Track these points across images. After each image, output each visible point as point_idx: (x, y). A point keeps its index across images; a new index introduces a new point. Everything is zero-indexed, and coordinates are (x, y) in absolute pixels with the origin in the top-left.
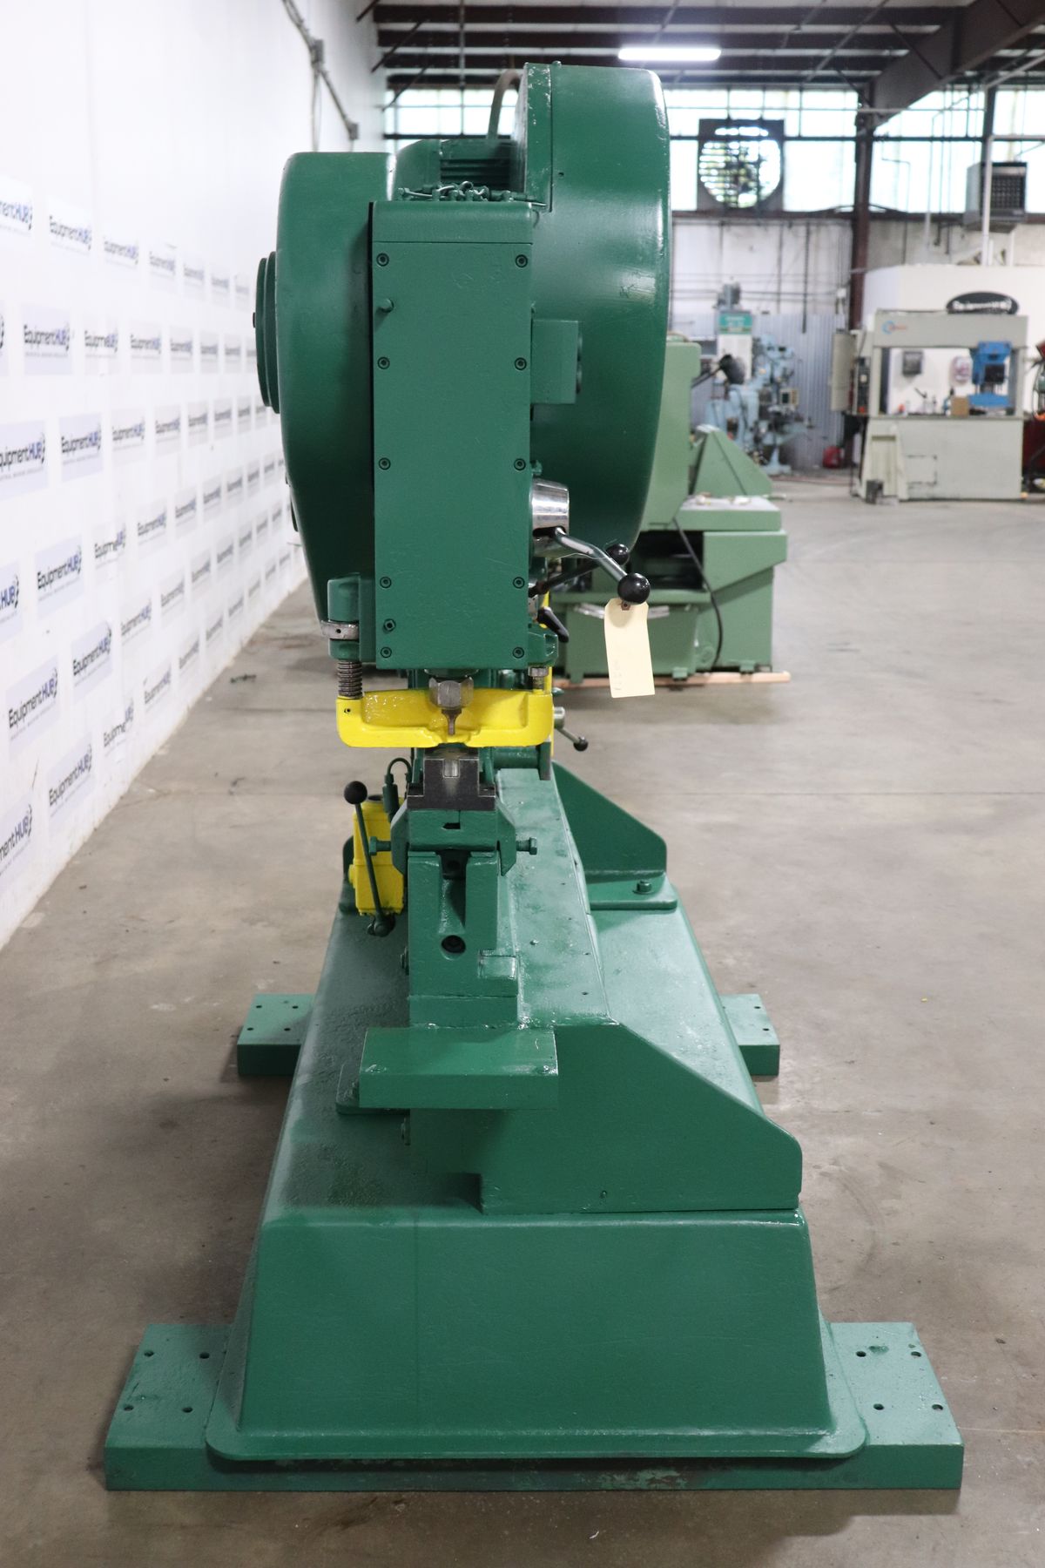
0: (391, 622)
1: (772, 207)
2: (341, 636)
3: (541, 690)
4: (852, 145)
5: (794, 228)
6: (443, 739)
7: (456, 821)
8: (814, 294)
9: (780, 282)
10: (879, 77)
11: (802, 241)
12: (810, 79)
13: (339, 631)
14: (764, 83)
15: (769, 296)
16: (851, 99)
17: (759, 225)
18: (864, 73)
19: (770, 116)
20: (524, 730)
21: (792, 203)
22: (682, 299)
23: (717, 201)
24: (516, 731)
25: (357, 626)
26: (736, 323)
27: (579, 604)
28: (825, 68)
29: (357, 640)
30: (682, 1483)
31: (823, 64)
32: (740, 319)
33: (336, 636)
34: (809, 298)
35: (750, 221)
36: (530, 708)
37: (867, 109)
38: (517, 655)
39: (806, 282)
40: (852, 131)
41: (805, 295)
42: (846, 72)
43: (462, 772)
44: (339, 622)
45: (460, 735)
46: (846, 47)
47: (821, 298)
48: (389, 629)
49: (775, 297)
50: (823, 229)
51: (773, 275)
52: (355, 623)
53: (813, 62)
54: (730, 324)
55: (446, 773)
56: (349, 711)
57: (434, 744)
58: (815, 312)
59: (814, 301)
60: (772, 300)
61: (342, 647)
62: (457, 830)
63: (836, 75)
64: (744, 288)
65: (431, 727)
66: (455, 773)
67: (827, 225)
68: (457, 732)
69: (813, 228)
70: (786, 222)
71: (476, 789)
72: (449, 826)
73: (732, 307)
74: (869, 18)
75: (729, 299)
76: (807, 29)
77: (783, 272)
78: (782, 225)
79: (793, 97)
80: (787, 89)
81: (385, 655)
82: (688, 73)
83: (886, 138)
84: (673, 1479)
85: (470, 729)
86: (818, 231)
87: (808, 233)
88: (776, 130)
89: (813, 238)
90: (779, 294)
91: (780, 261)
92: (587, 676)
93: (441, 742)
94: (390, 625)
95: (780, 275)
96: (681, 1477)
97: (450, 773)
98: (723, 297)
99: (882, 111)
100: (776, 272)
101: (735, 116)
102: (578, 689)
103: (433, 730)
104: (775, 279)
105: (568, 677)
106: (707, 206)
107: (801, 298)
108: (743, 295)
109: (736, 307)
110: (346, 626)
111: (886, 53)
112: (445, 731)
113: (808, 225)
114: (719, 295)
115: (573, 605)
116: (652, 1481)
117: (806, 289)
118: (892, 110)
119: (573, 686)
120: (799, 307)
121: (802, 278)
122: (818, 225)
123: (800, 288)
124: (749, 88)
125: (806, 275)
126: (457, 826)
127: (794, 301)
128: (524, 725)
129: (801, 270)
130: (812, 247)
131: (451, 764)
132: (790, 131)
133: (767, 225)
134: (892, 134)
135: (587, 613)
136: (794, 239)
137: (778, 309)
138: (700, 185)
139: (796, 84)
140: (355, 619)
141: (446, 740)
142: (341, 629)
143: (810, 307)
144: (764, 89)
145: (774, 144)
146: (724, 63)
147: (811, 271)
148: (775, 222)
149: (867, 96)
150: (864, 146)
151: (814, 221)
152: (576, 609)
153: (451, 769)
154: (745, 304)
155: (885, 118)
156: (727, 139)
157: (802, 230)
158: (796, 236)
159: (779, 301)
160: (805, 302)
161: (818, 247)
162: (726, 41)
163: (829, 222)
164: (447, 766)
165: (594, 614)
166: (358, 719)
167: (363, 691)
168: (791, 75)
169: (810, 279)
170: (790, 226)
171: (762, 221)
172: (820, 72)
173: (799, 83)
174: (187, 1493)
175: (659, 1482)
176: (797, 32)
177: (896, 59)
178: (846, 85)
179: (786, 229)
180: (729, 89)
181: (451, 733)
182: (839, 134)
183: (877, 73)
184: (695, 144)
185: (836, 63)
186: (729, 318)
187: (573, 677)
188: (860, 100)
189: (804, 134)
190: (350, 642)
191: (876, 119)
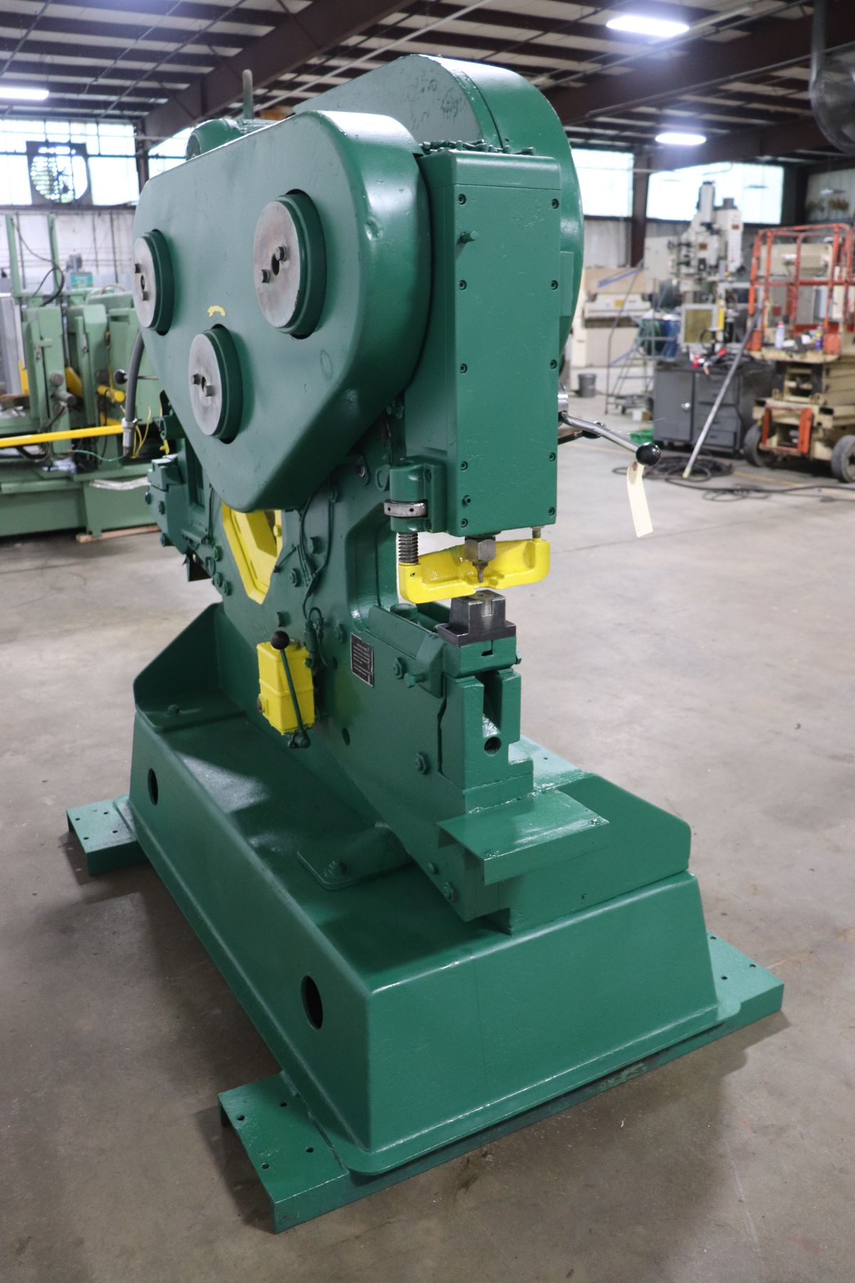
0: (469, 498)
1: (84, 203)
2: (414, 514)
4: (133, 161)
5: (102, 216)
7: (489, 649)
8: (121, 260)
9: (96, 253)
10: (147, 116)
11: (108, 224)
12: (103, 115)
13: (412, 510)
14: (70, 117)
15: (91, 263)
16: (129, 129)
17: (77, 214)
18: (137, 113)
19: (75, 140)
21: (98, 200)
22: (30, 266)
23: (46, 199)
26: (82, 281)
27: (93, 481)
28: (114, 109)
30: (645, 1068)
31: (112, 106)
32: (85, 278)
33: (408, 514)
34: (118, 263)
35: (72, 212)
37: (142, 137)
39: (114, 253)
40: (133, 152)
41: (115, 261)
42: (126, 113)
46: (129, 95)
47: (125, 263)
48: (468, 503)
49: (95, 263)
50: (121, 217)
51: (91, 248)
52: (423, 501)
53: (106, 105)
54: (78, 282)
55: (484, 613)
57: (473, 593)
58: (122, 272)
59: (121, 264)
60: (92, 265)
63: (121, 113)
64: (84, 257)
66: (489, 612)
67: (123, 214)
69: (114, 216)
70: (97, 212)
72: (485, 654)
73: (77, 271)
74: (145, 76)
75: (75, 265)
76: (102, 81)
77: (98, 245)
78: (93, 215)
79: (91, 127)
80: (85, 122)
82: (16, 108)
83: (157, 156)
84: (640, 1068)
86: (118, 218)
87: (112, 220)
88: (81, 149)
89: (115, 223)
90: (96, 261)
91: (95, 239)
92: (104, 531)
94: (468, 501)
95: (95, 248)
96: (645, 1066)
98: (70, 264)
99: (154, 138)
100: (93, 246)
101: (51, 140)
102: (99, 542)
104: (93, 251)
105: (90, 533)
106: (39, 202)
107: (112, 263)
108: (84, 263)
109: (81, 270)
110: (417, 504)
111: (152, 100)
113: (111, 214)
114: (67, 262)
115: (89, 481)
116: (629, 1075)
117: (115, 257)
118: (161, 138)
119: (94, 539)
120: (112, 270)
121: (111, 250)
122: (118, 214)
123: (111, 257)
124: (59, 120)
125: (114, 248)
126: (490, 653)
127: (109, 265)
129: (110, 244)
130: (115, 229)
131: (486, 606)
132: (90, 151)
133: (82, 214)
134: (160, 154)
135: (98, 486)
136: (103, 223)
137: (98, 270)
138: (33, 186)
139: (94, 119)
140: (422, 498)
142: (413, 508)
143: (119, 269)
144: (70, 121)
145: (80, 159)
146: (50, 102)
147: (117, 245)
148: (89, 212)
149: (140, 127)
150: (142, 162)
151: (115, 211)
152: (90, 484)
153: (487, 609)
154: (86, 268)
155: (155, 143)
156: (48, 155)
157: (107, 218)
158: (103, 220)
159: (97, 266)
160: (115, 266)
161: (119, 230)
162: (53, 87)
163: (125, 212)
165: (103, 487)
168: (89, 112)
169: (117, 250)
170: (100, 215)
171: (80, 212)
172: (110, 112)
173: (97, 119)
174: (337, 1210)
175: (632, 1073)
176: (95, 83)
177: (159, 105)
178: (127, 121)
179: (96, 217)
180: (45, 120)
181: (481, 580)
182: (124, 154)
183: (146, 114)
184: (25, 158)
185: (121, 106)
186: (77, 278)
187: (94, 534)
188: (135, 131)
189: (102, 153)
191: (148, 144)
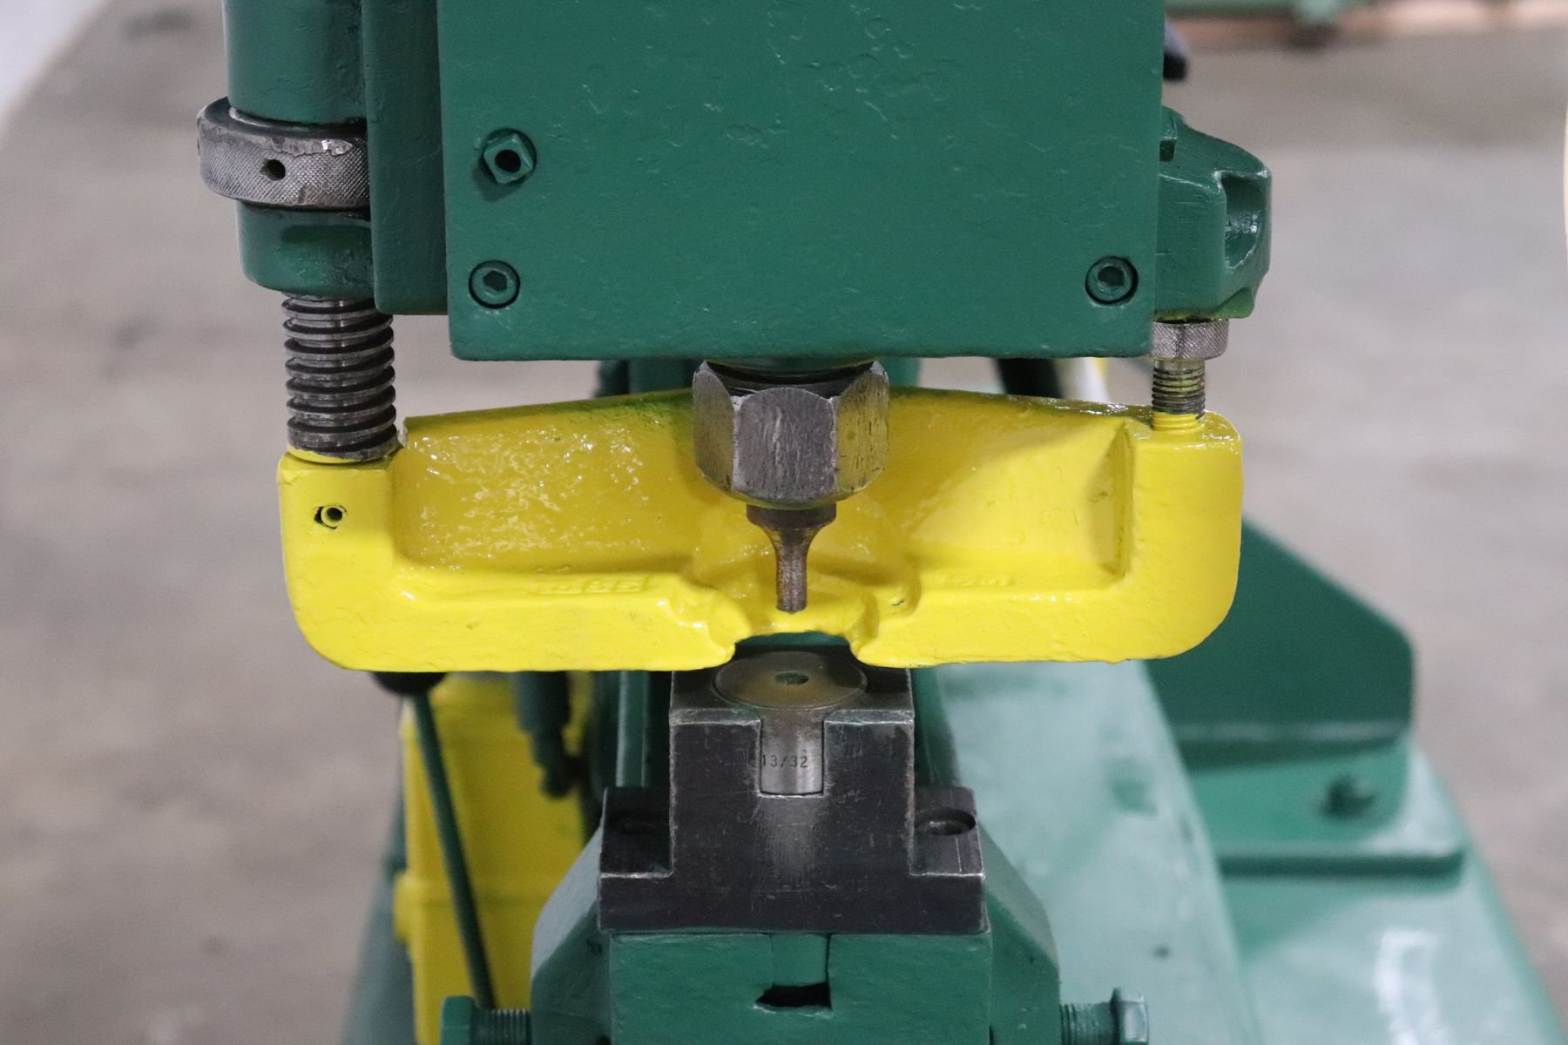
0: (514, 143)
2: (287, 191)
3: (1193, 416)
6: (751, 618)
7: (813, 977)
13: (275, 170)
20: (1114, 592)
24: (1078, 598)
25: (361, 147)
29: (363, 211)
33: (265, 191)
36: (1144, 499)
38: (1102, 288)
43: (840, 774)
44: (279, 127)
45: (827, 600)
48: (503, 177)
52: (351, 130)
55: (767, 780)
56: (335, 514)
57: (718, 654)
61: (293, 237)
62: (822, 1014)
65: (701, 568)
66: (810, 777)
68: (817, 584)
71: (899, 846)
72: (778, 997)
81: (490, 295)
85: (870, 577)
93: (744, 632)
94: (509, 161)
97: (788, 779)
103: (709, 582)
110: (308, 145)
112: (762, 579)
126: (818, 995)
128: (1115, 568)
131: (790, 743)
140: (348, 110)
141: (767, 622)
142: (286, 161)
153: (789, 763)
164: (772, 752)
166: (375, 551)
167: (399, 423)
181: (795, 602)
190: (333, 220)
